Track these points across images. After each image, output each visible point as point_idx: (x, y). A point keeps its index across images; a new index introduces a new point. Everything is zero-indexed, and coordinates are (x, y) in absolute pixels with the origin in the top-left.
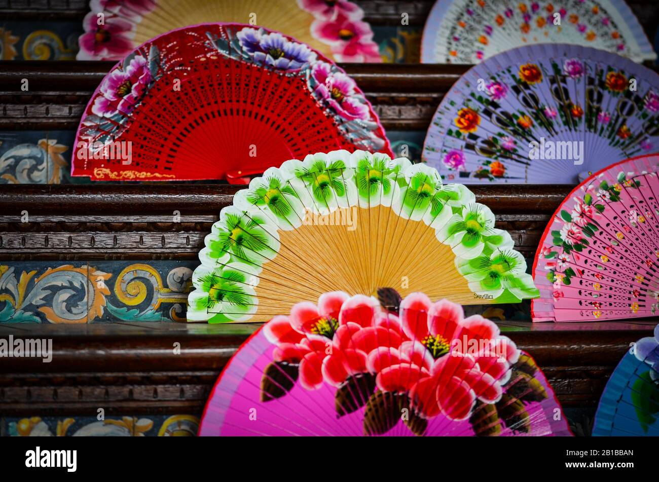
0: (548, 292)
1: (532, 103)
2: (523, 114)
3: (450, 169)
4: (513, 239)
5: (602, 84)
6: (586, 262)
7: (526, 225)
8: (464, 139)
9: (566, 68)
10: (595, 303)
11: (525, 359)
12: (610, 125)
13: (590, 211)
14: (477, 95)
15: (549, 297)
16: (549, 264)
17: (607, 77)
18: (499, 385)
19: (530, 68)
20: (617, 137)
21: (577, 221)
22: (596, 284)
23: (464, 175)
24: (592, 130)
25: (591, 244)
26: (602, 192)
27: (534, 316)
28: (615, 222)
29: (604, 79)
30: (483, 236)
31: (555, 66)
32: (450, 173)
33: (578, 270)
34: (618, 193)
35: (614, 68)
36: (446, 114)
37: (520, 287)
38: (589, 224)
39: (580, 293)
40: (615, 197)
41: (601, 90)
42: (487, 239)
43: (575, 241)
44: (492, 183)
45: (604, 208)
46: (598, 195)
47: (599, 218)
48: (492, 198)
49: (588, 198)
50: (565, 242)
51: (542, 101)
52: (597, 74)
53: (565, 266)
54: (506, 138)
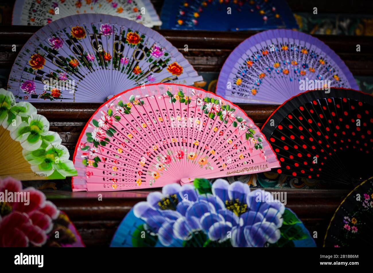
0: (83, 172)
1: (79, 51)
2: (73, 58)
3: (25, 93)
4: (61, 138)
5: (124, 40)
6: (108, 153)
7: (70, 129)
8: (35, 74)
9: (101, 30)
10: (113, 179)
11: (62, 216)
12: (128, 66)
13: (111, 120)
14: (44, 46)
15: (83, 175)
16: (84, 154)
17: (127, 35)
18: (44, 233)
19: (78, 29)
20: (133, 74)
21: (103, 127)
22: (114, 167)
23: (34, 96)
24: (117, 69)
25: (111, 141)
26: (119, 108)
27: (73, 188)
28: (127, 127)
29: (125, 36)
30: (42, 136)
31: (94, 28)
32: (25, 95)
33: (103, 158)
34: (130, 109)
35: (132, 30)
36: (23, 57)
37: (65, 168)
38: (110, 128)
39: (104, 173)
40: (127, 111)
41: (123, 44)
42: (43, 138)
43: (101, 139)
44: (52, 102)
45: (120, 119)
46: (117, 110)
47: (117, 125)
48: (48, 111)
49: (110, 112)
50: (94, 140)
51: (85, 50)
52: (121, 34)
53: (95, 155)
54: (62, 74)
